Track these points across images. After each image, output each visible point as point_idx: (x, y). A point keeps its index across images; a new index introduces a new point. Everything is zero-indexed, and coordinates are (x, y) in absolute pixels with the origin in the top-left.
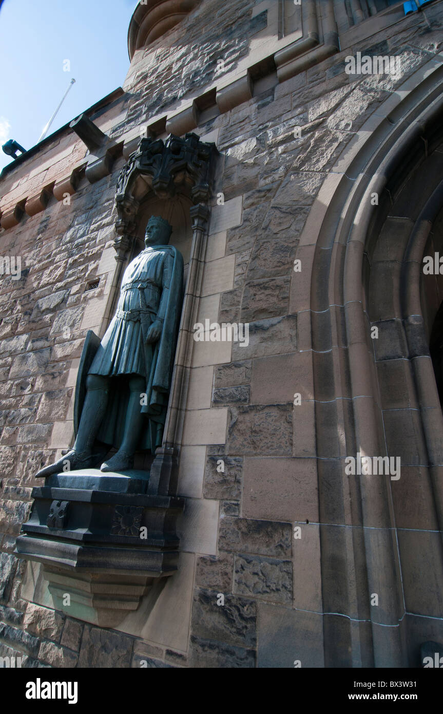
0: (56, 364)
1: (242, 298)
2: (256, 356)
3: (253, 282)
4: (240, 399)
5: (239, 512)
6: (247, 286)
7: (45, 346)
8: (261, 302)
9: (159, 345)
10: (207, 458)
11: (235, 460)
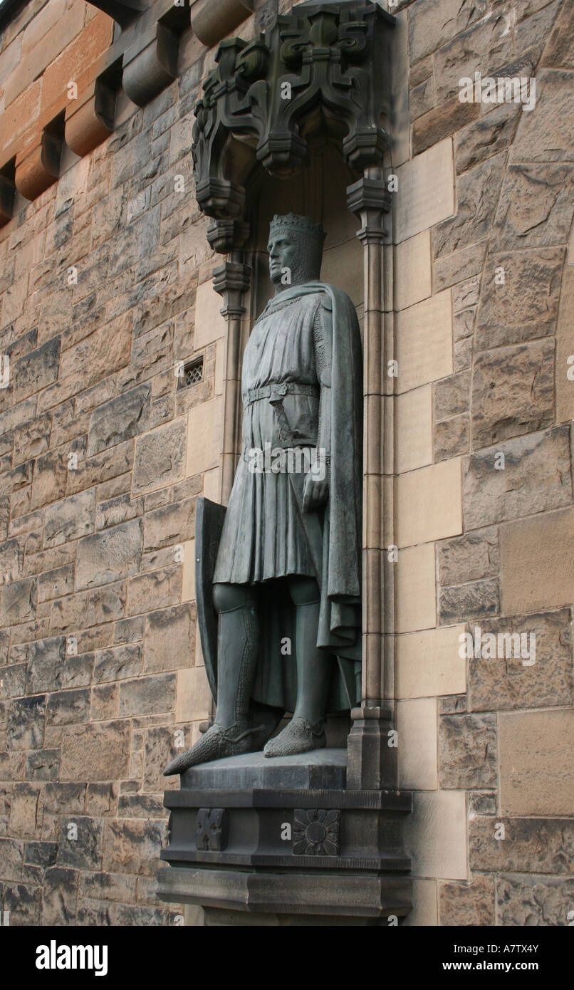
0: (155, 553)
1: (471, 394)
2: (504, 518)
3: (488, 357)
4: (483, 607)
5: (497, 808)
6: (478, 366)
7: (129, 516)
8: (503, 403)
9: (329, 512)
10: (440, 720)
11: (484, 720)
